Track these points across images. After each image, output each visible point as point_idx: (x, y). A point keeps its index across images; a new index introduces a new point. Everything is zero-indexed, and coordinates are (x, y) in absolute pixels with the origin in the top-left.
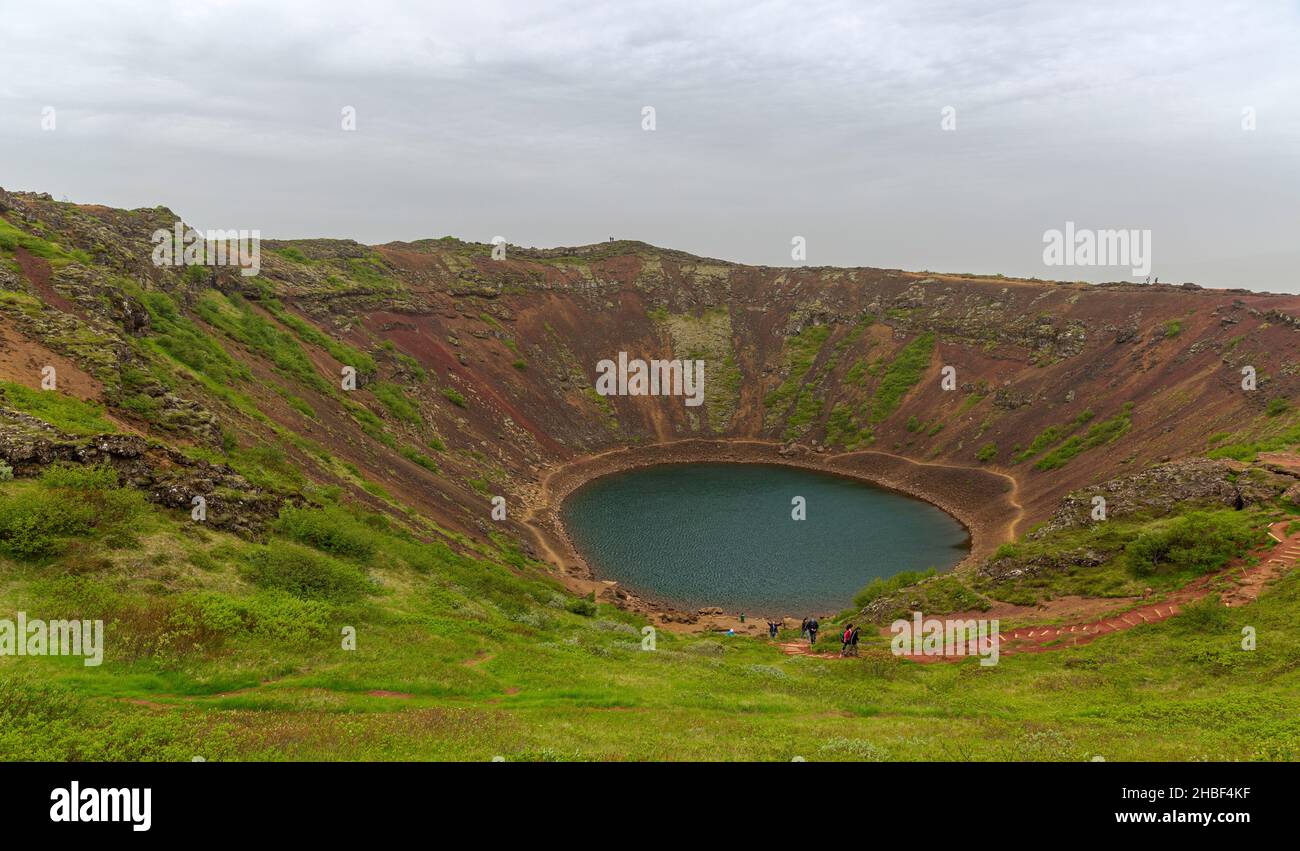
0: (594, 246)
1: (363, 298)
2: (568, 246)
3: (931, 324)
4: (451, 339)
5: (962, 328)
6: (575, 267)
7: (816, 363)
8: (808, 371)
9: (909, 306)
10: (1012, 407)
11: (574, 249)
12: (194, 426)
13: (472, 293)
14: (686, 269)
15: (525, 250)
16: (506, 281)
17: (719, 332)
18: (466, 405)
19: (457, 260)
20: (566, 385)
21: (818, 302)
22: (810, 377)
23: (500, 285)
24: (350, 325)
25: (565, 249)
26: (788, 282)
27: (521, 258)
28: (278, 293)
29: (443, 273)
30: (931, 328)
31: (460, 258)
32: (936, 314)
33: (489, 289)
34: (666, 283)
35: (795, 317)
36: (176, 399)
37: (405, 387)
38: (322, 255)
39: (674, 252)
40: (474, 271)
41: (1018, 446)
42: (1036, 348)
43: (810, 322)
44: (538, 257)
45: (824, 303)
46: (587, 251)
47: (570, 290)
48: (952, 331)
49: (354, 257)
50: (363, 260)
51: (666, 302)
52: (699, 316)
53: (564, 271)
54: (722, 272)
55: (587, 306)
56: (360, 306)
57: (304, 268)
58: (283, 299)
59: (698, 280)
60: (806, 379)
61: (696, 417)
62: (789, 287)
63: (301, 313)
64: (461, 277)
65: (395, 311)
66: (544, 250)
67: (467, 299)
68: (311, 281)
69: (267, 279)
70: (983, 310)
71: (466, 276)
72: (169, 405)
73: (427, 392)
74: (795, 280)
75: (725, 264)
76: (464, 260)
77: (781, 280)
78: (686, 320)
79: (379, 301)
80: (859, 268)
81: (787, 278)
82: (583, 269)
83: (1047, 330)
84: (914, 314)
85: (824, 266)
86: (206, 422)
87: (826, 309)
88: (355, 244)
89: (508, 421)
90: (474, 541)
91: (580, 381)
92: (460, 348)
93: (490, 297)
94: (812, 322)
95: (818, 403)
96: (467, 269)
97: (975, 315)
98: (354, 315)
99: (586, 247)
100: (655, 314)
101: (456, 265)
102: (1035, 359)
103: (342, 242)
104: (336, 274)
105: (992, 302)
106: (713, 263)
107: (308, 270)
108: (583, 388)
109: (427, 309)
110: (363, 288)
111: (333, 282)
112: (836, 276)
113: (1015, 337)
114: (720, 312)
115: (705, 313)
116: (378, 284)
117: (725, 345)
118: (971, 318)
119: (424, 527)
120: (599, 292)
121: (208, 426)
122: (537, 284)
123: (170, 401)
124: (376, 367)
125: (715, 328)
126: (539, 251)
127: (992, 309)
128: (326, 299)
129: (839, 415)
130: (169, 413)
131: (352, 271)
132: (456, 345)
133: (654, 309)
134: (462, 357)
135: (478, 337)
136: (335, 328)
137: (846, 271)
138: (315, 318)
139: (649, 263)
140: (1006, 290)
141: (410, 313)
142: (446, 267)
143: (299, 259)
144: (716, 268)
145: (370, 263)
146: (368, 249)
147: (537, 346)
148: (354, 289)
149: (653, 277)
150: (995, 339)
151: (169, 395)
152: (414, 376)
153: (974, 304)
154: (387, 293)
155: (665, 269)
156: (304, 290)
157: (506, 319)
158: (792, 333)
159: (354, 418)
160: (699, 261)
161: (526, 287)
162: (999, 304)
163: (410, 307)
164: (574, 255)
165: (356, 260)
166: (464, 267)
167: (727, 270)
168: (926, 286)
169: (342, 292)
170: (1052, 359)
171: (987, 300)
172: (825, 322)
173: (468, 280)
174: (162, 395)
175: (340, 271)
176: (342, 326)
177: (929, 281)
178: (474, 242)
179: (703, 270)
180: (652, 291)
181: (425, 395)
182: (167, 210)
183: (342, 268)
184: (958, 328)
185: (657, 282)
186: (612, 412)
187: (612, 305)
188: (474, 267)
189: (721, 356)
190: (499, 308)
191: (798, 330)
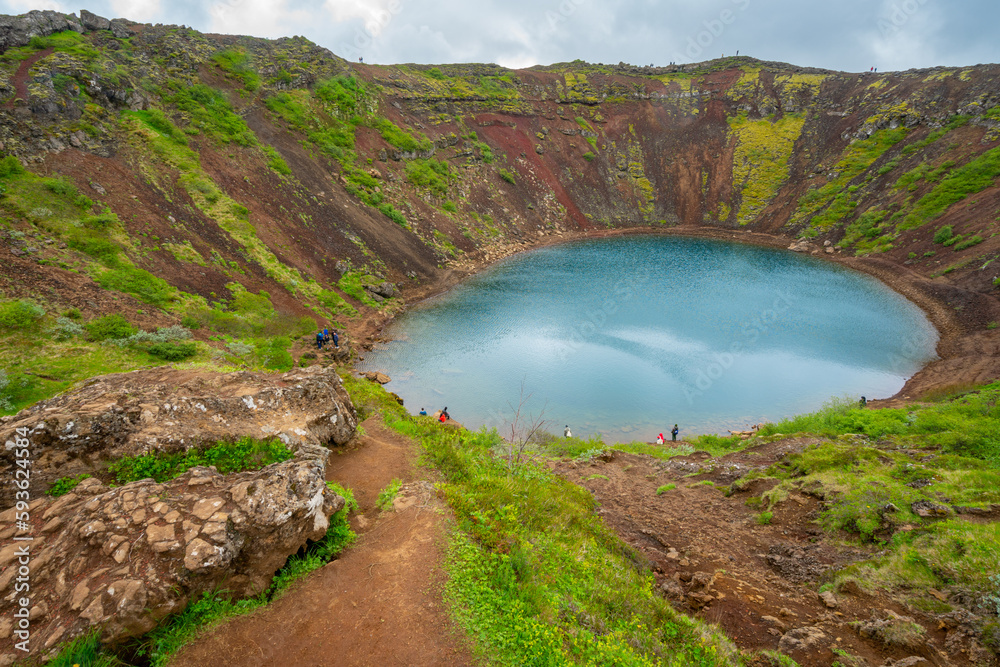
1: (475, 103)
4: (540, 134)
6: (678, 81)
7: (872, 167)
8: (858, 173)
11: (683, 66)
13: (577, 102)
14: (782, 79)
15: (640, 69)
16: (611, 93)
17: (787, 135)
18: (515, 182)
19: (576, 76)
20: (622, 173)
21: (904, 105)
22: (860, 179)
23: (604, 95)
25: (677, 66)
26: (884, 85)
27: (633, 75)
29: (560, 86)
31: (579, 75)
33: (592, 99)
34: (756, 92)
35: (872, 120)
40: (586, 85)
43: (884, 126)
44: (650, 74)
45: (911, 104)
47: (665, 99)
49: (488, 75)
51: (749, 108)
52: (775, 121)
53: (666, 84)
54: (816, 80)
55: (674, 112)
59: (787, 88)
60: (853, 182)
61: (727, 209)
62: (882, 90)
64: (572, 89)
65: (501, 113)
67: (570, 106)
71: (577, 89)
74: (892, 83)
75: (823, 72)
76: (581, 77)
77: (876, 85)
78: (761, 124)
81: (885, 82)
82: (685, 83)
87: (910, 111)
89: (549, 197)
91: (637, 172)
93: (591, 105)
94: (890, 124)
96: (580, 83)
98: (463, 115)
99: (695, 64)
100: (734, 120)
101: (573, 81)
103: (483, 65)
104: (462, 86)
106: (813, 72)
108: (636, 177)
109: (531, 113)
110: (479, 96)
111: (454, 91)
112: (942, 76)
114: (797, 116)
115: (781, 118)
116: (496, 94)
117: (787, 148)
120: (691, 101)
122: (638, 94)
125: (785, 131)
129: (865, 220)
131: (478, 84)
132: (542, 139)
133: (735, 115)
134: (538, 148)
135: (565, 134)
139: (747, 75)
141: (515, 115)
142: (563, 83)
144: (812, 76)
145: (498, 79)
147: (613, 143)
148: (469, 97)
149: (745, 87)
154: (500, 100)
155: (760, 80)
156: (415, 95)
157: (597, 122)
158: (861, 137)
160: (797, 70)
161: (626, 97)
163: (517, 111)
164: (682, 71)
167: (823, 77)
169: (459, 98)
172: (904, 125)
173: (577, 91)
175: (467, 85)
178: (597, 63)
179: (796, 79)
180: (739, 100)
183: (471, 82)
185: (747, 91)
186: (652, 198)
187: (697, 111)
188: (586, 82)
189: (778, 157)
190: (595, 113)
191: (869, 133)
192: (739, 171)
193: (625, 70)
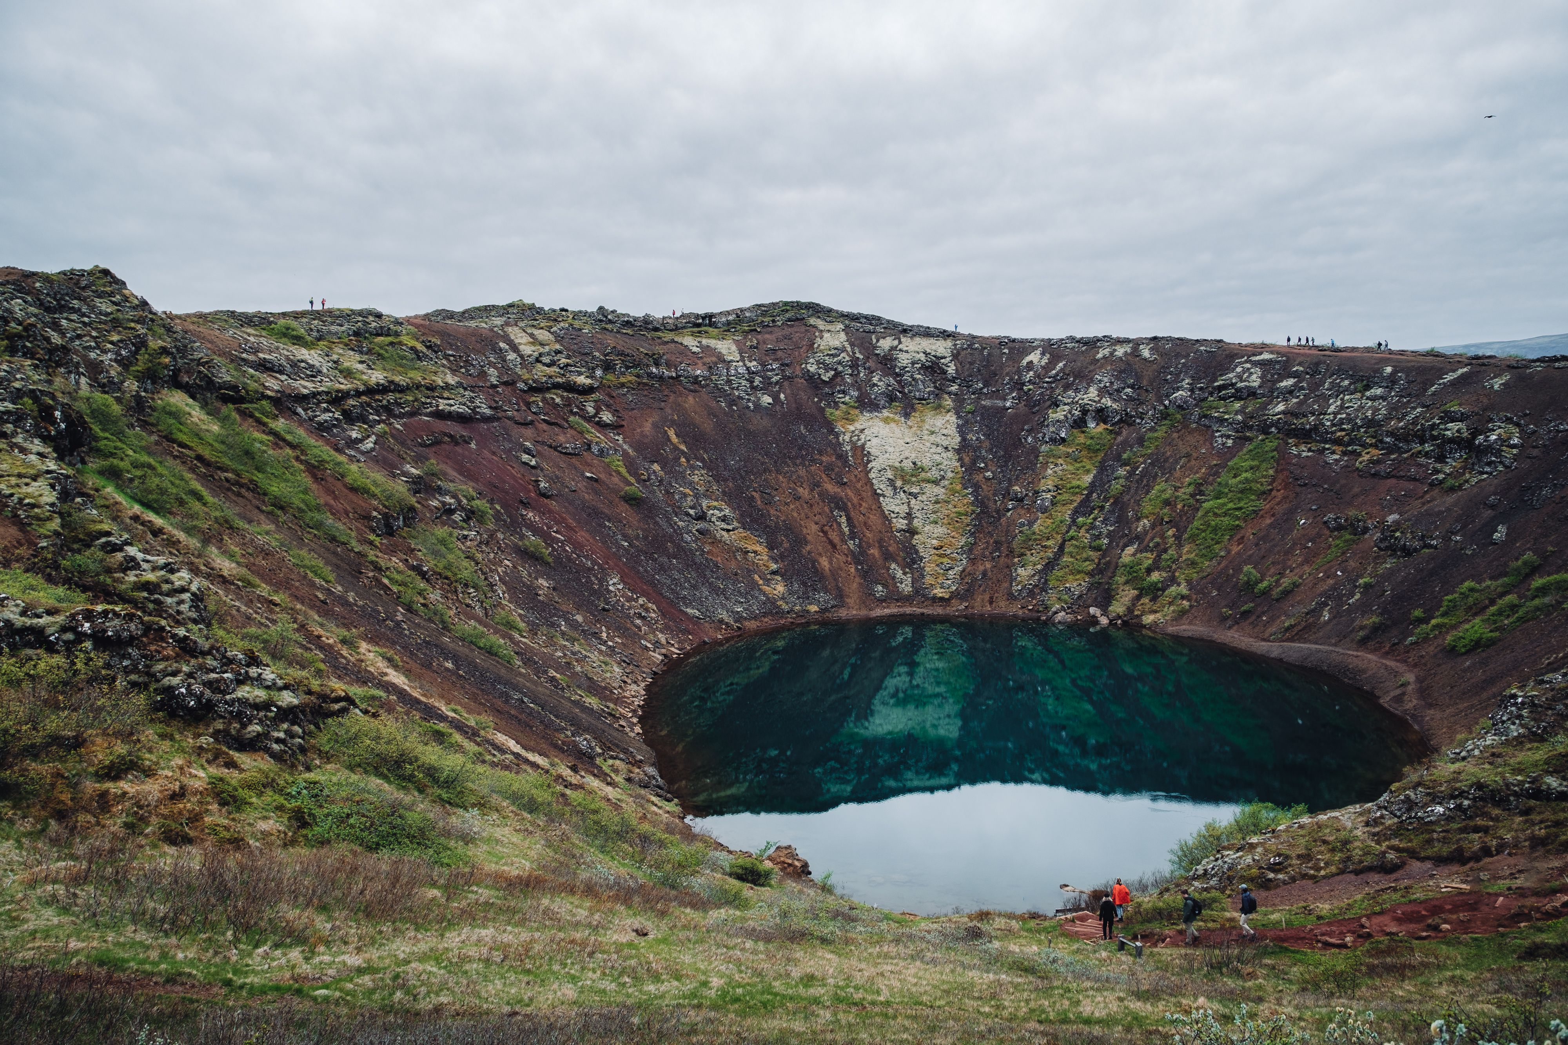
0: (742, 310)
1: (391, 397)
2: (701, 312)
3: (1272, 425)
4: (525, 457)
5: (1322, 429)
6: (712, 343)
7: (1092, 487)
8: (1078, 499)
9: (1238, 395)
10: (1407, 552)
11: (710, 316)
12: (168, 595)
13: (557, 386)
14: (886, 344)
15: (636, 319)
16: (608, 367)
17: (939, 439)
18: (550, 560)
19: (532, 335)
20: (701, 525)
21: (1093, 392)
22: (1084, 508)
23: (599, 373)
24: (373, 438)
25: (697, 316)
26: (1045, 361)
27: (629, 332)
28: (269, 393)
29: (511, 356)
30: (1273, 429)
31: (536, 332)
32: (1281, 407)
33: (582, 380)
34: (854, 364)
35: (1059, 414)
36: (140, 556)
37: (456, 532)
38: (329, 332)
39: (866, 317)
40: (558, 352)
41: (1418, 613)
42: (1441, 459)
43: (1079, 424)
44: (656, 329)
45: (1102, 392)
46: (730, 318)
47: (706, 378)
48: (1305, 435)
49: (378, 335)
50: (390, 339)
51: (855, 394)
52: (907, 415)
53: (695, 349)
54: (942, 348)
55: (732, 402)
56: (387, 409)
57: (303, 353)
58: (276, 402)
59: (904, 360)
60: (1076, 512)
61: (905, 574)
62: (1047, 368)
63: (301, 422)
64: (538, 360)
65: (440, 415)
66: (664, 318)
67: (548, 396)
68: (314, 373)
69: (251, 371)
70: (1353, 401)
71: (546, 359)
72: (131, 564)
73: (490, 540)
74: (1055, 358)
75: (945, 335)
76: (543, 335)
77: (1034, 357)
78: (886, 420)
79: (416, 400)
80: (1155, 338)
81: (1043, 354)
82: (727, 347)
83: (1458, 431)
84: (1244, 408)
85: (1100, 335)
86: (183, 590)
87: (1107, 402)
88: (379, 316)
89: (614, 583)
90: (574, 769)
91: (724, 519)
92: (539, 471)
93: (583, 392)
94: (1085, 422)
95: (1097, 549)
96: (547, 348)
97: (1342, 407)
98: (379, 422)
99: (728, 313)
100: (838, 413)
101: (533, 344)
102: (1441, 476)
103: (361, 313)
104: (352, 360)
105: (1367, 387)
106: (927, 333)
107: (312, 356)
108: (728, 531)
109: (488, 412)
110: (392, 382)
111: (348, 374)
112: (1120, 351)
113: (1407, 442)
114: (938, 408)
115: (915, 411)
116: (417, 376)
117: (950, 462)
118: (1335, 414)
119: (502, 750)
120: (751, 381)
121: (186, 596)
122: (654, 370)
123: (133, 559)
124: (413, 501)
125: (932, 433)
126: (657, 320)
127: (1368, 398)
128: (337, 399)
129: (1131, 568)
130: (131, 577)
131: (374, 357)
132: (533, 467)
133: (836, 405)
134: (542, 485)
135: (565, 454)
136: (353, 443)
137: (1136, 343)
138: (322, 429)
139: (826, 335)
140: (1389, 369)
141: (461, 418)
142: (515, 348)
143: (298, 340)
144: (932, 340)
145: (401, 343)
146: (398, 322)
147: (656, 467)
148: (378, 384)
149: (834, 356)
150: (1375, 446)
151: (132, 551)
152: (471, 514)
153: (1339, 391)
154: (428, 388)
155: (852, 345)
156: (305, 386)
157: (608, 426)
158: (1053, 440)
159: (386, 581)
160: (905, 330)
161: (637, 376)
162: (1379, 391)
163: (462, 409)
164: (711, 324)
165: (380, 339)
166: (542, 345)
167: (949, 343)
168: (1262, 364)
169: (362, 388)
170: (1467, 476)
171: (1359, 386)
172: (1105, 423)
173: (548, 365)
174: (121, 549)
175: (358, 357)
176: (361, 441)
177: (1266, 356)
178: (557, 308)
179: (911, 345)
180: (832, 379)
181: (487, 544)
182: (106, 272)
183: (361, 353)
184: (1315, 428)
185: (840, 363)
186: (774, 567)
187: (770, 400)
188: (558, 347)
189: (943, 478)
190: (598, 410)
191: (1063, 435)
192: (893, 504)
193: (610, 322)
